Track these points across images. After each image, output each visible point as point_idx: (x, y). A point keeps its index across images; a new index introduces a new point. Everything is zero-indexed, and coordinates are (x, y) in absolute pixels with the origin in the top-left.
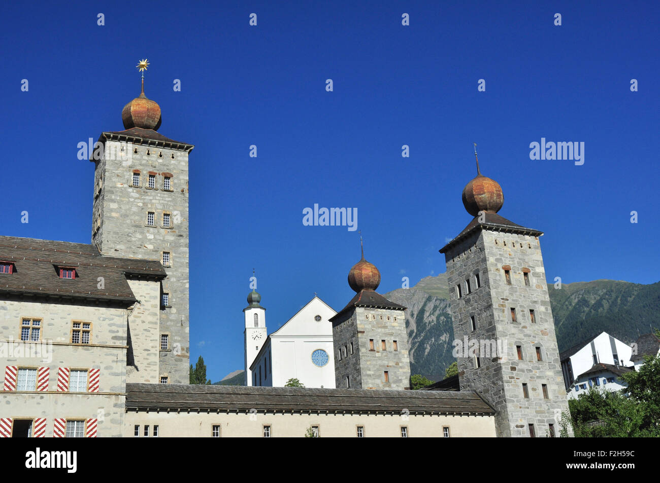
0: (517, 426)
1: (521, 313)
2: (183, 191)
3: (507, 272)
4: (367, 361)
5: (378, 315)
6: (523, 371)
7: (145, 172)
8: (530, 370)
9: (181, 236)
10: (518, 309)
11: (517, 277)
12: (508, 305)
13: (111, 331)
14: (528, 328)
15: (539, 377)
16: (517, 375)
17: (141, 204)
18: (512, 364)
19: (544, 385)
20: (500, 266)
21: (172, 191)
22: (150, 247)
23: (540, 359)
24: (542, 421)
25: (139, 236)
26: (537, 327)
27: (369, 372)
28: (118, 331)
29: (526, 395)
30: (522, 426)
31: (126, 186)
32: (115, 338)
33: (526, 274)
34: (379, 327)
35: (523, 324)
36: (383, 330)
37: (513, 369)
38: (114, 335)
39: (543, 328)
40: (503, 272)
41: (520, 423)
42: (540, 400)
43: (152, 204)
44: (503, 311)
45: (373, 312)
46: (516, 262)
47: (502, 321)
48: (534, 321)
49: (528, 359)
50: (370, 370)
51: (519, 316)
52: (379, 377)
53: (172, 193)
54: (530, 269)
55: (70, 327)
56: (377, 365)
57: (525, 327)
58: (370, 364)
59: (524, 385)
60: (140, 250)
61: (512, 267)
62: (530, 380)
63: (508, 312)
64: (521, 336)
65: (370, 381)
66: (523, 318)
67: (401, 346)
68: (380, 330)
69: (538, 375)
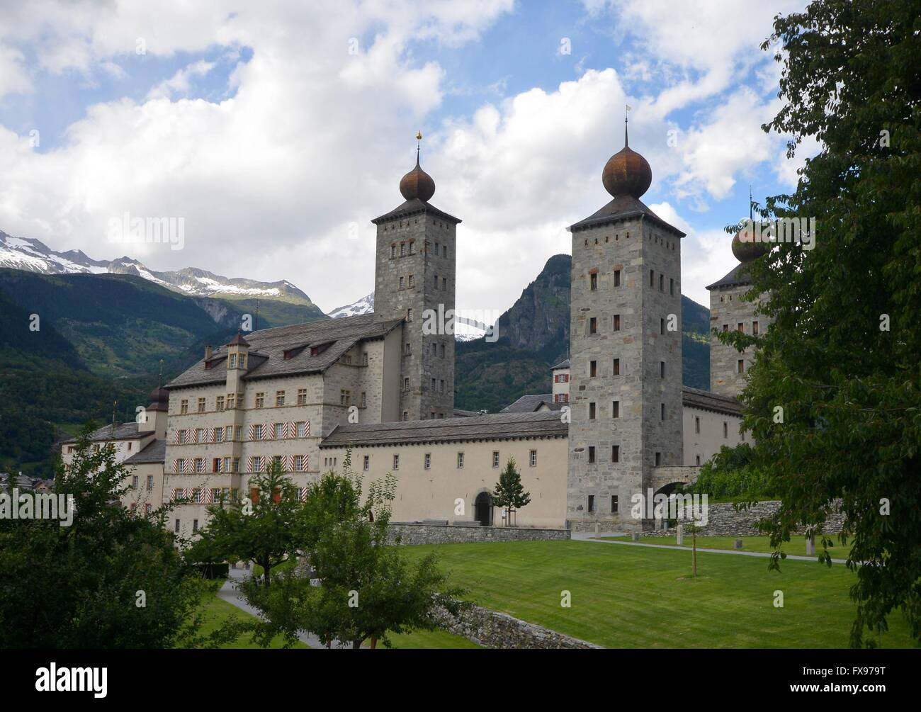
0: (576, 450)
1: (603, 322)
2: (421, 251)
3: (594, 276)
4: (719, 350)
5: (736, 294)
6: (593, 389)
7: (398, 244)
8: (602, 387)
9: (419, 292)
10: (600, 319)
11: (605, 280)
12: (589, 315)
13: (316, 393)
14: (609, 338)
15: (611, 394)
16: (586, 394)
17: (395, 273)
18: (582, 382)
19: (616, 404)
20: (586, 271)
21: (414, 254)
22: (400, 307)
23: (616, 372)
24: (606, 443)
25: (394, 300)
26: (620, 335)
27: (719, 364)
28: (319, 393)
29: (592, 416)
30: (581, 450)
31: (387, 260)
32: (318, 398)
33: (617, 273)
34: (736, 309)
35: (603, 335)
36: (741, 311)
37: (582, 388)
38: (316, 395)
39: (626, 335)
40: (588, 277)
41: (580, 446)
42: (608, 419)
43: (402, 270)
44: (582, 325)
45: (730, 292)
46: (606, 261)
47: (578, 336)
48: (617, 328)
49: (601, 374)
50: (721, 361)
51: (599, 327)
52: (732, 367)
53: (415, 256)
54: (623, 264)
55: (297, 393)
56: (729, 354)
57: (605, 338)
58: (722, 354)
59: (593, 405)
60: (395, 312)
61: (600, 268)
62: (600, 399)
63: (586, 324)
64: (598, 349)
65: (719, 374)
66: (604, 328)
67: (763, 327)
68: (736, 312)
69: (610, 391)
